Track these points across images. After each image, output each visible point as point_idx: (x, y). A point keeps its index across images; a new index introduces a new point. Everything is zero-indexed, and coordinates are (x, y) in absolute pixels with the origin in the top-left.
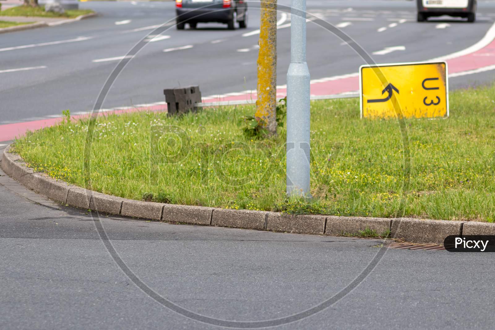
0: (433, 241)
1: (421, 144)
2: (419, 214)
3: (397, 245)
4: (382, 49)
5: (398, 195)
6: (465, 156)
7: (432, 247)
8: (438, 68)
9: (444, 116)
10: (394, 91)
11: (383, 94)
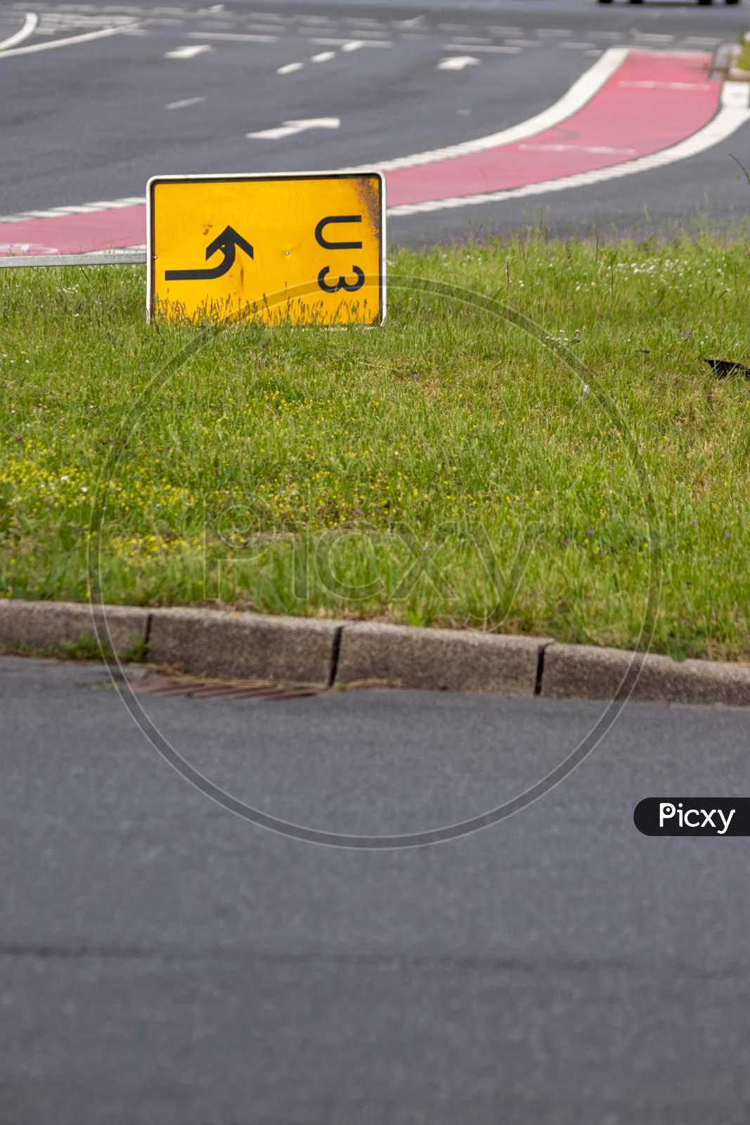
0: (262, 674)
1: (283, 401)
2: (231, 599)
3: (159, 682)
4: (277, 124)
5: (184, 543)
6: (395, 436)
7: (255, 692)
8: (360, 189)
9: (371, 322)
10: (238, 250)
11: (208, 256)
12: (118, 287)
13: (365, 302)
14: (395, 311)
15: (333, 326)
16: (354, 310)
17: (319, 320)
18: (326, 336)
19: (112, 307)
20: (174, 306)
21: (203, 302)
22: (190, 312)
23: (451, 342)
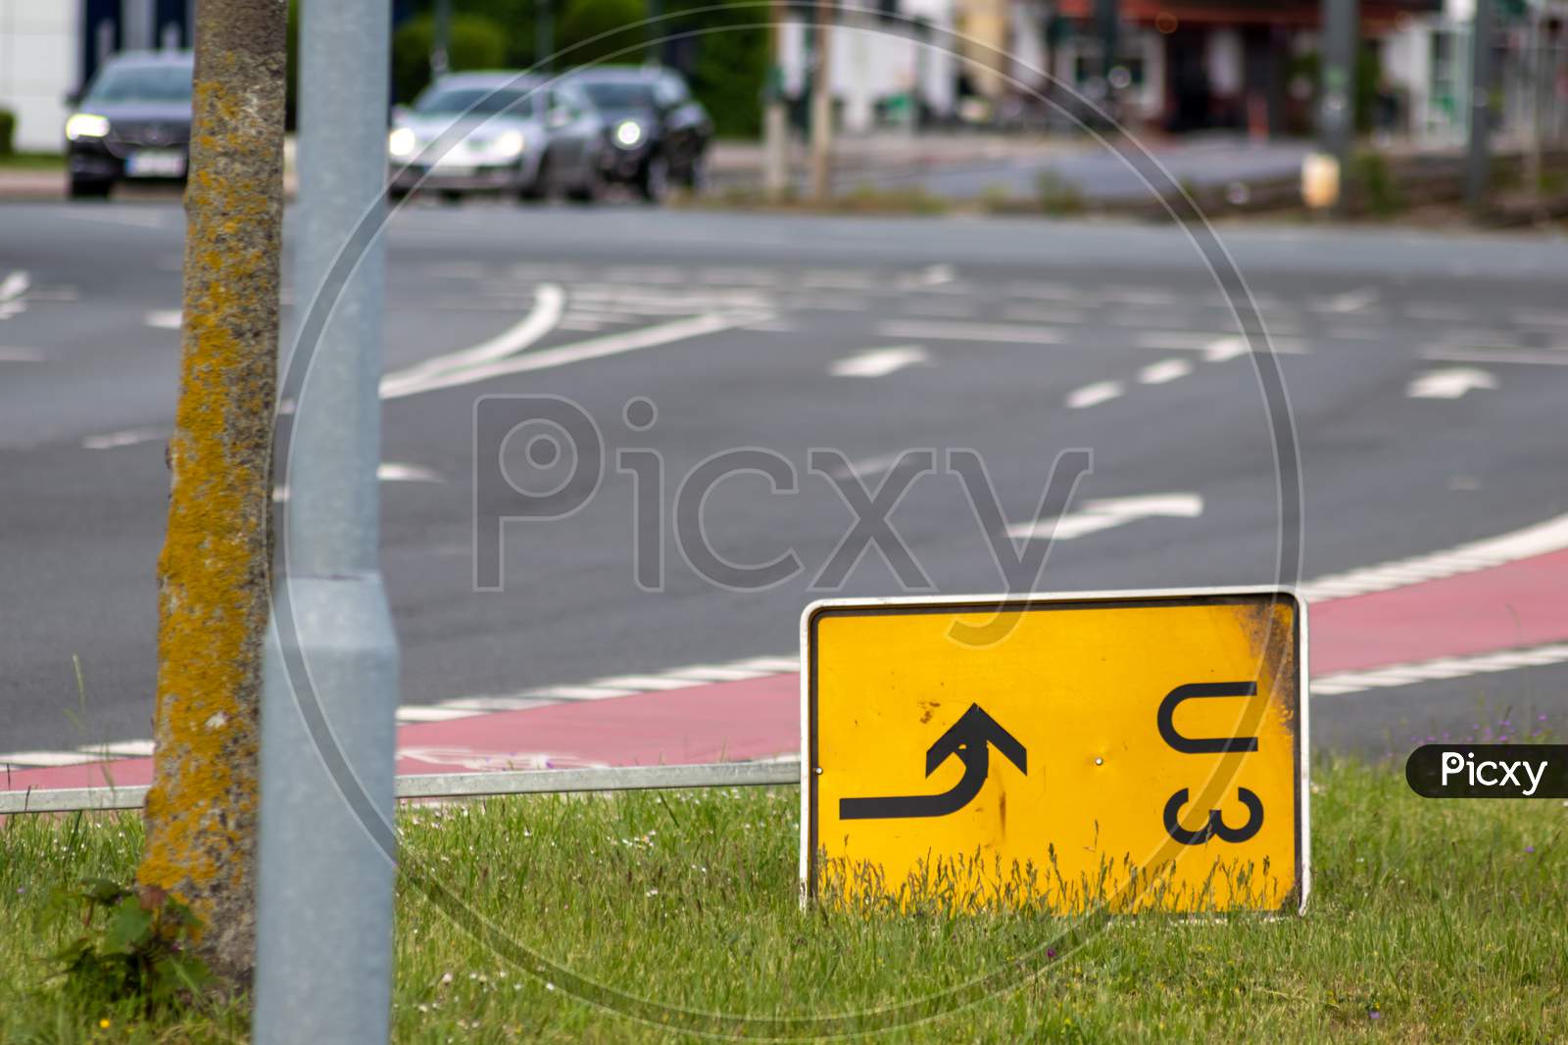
8: (1253, 625)
9: (1279, 907)
10: (995, 755)
11: (930, 769)
12: (739, 835)
13: (1267, 863)
14: (1326, 884)
15: (1198, 916)
16: (1242, 879)
17: (1168, 900)
18: (1183, 935)
19: (727, 875)
20: (860, 872)
21: (920, 862)
22: (892, 886)
23: (1450, 946)
